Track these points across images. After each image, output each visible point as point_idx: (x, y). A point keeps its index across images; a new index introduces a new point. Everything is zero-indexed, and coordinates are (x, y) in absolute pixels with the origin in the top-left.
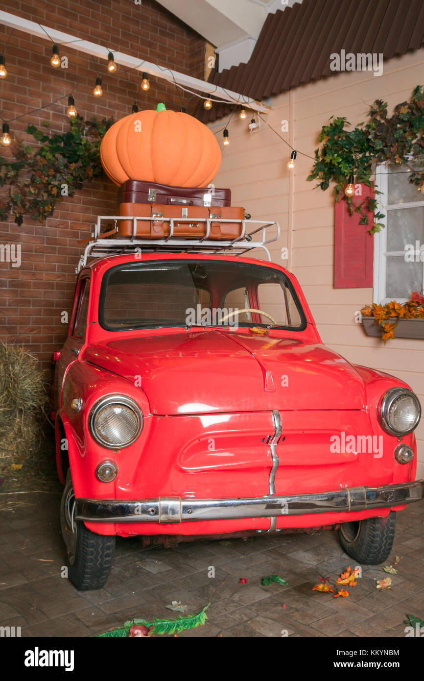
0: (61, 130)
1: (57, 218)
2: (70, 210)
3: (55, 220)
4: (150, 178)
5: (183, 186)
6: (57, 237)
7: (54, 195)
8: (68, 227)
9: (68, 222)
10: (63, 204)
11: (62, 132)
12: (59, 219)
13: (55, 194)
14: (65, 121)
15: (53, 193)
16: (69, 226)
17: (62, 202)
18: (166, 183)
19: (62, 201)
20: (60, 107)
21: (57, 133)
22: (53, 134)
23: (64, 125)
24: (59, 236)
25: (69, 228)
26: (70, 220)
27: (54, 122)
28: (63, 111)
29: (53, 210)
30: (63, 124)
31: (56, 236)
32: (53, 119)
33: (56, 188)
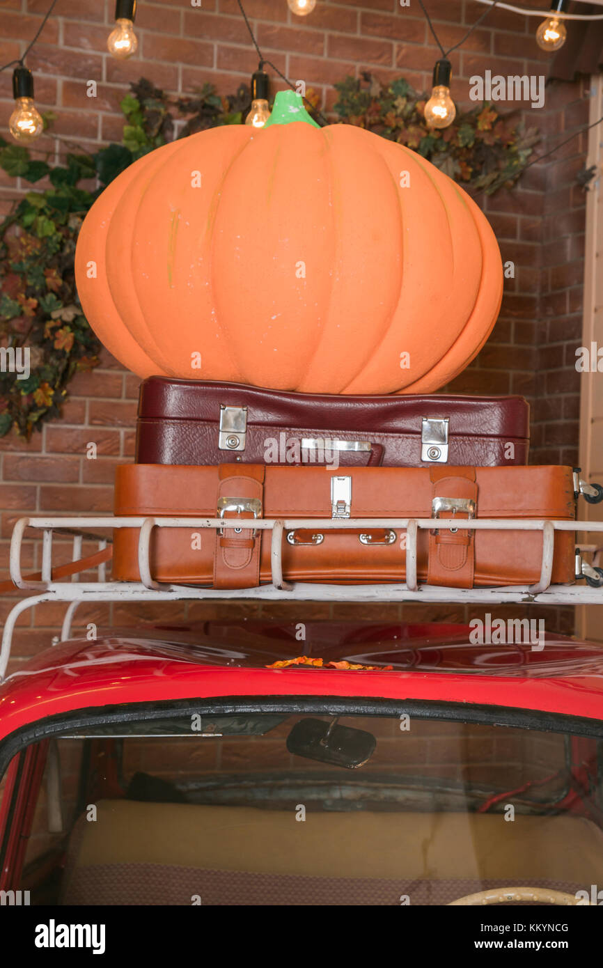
0: (95, 137)
1: (82, 423)
2: (124, 394)
3: (72, 430)
4: (223, 371)
5: (348, 391)
6: (80, 485)
7: (63, 351)
8: (118, 449)
9: (118, 434)
10: (99, 375)
11: (99, 141)
12: (86, 427)
13: (68, 350)
14: (108, 106)
15: (58, 346)
16: (122, 447)
17: (96, 371)
18: (282, 385)
19: (98, 366)
20: (90, 62)
21: (79, 146)
22: (66, 150)
23: (104, 118)
24: (85, 482)
25: (122, 452)
26: (123, 426)
27: (71, 110)
28: (100, 74)
29: (58, 402)
30: (101, 114)
31: (77, 481)
32: (66, 104)
33: (68, 329)
